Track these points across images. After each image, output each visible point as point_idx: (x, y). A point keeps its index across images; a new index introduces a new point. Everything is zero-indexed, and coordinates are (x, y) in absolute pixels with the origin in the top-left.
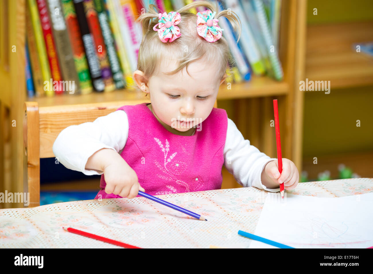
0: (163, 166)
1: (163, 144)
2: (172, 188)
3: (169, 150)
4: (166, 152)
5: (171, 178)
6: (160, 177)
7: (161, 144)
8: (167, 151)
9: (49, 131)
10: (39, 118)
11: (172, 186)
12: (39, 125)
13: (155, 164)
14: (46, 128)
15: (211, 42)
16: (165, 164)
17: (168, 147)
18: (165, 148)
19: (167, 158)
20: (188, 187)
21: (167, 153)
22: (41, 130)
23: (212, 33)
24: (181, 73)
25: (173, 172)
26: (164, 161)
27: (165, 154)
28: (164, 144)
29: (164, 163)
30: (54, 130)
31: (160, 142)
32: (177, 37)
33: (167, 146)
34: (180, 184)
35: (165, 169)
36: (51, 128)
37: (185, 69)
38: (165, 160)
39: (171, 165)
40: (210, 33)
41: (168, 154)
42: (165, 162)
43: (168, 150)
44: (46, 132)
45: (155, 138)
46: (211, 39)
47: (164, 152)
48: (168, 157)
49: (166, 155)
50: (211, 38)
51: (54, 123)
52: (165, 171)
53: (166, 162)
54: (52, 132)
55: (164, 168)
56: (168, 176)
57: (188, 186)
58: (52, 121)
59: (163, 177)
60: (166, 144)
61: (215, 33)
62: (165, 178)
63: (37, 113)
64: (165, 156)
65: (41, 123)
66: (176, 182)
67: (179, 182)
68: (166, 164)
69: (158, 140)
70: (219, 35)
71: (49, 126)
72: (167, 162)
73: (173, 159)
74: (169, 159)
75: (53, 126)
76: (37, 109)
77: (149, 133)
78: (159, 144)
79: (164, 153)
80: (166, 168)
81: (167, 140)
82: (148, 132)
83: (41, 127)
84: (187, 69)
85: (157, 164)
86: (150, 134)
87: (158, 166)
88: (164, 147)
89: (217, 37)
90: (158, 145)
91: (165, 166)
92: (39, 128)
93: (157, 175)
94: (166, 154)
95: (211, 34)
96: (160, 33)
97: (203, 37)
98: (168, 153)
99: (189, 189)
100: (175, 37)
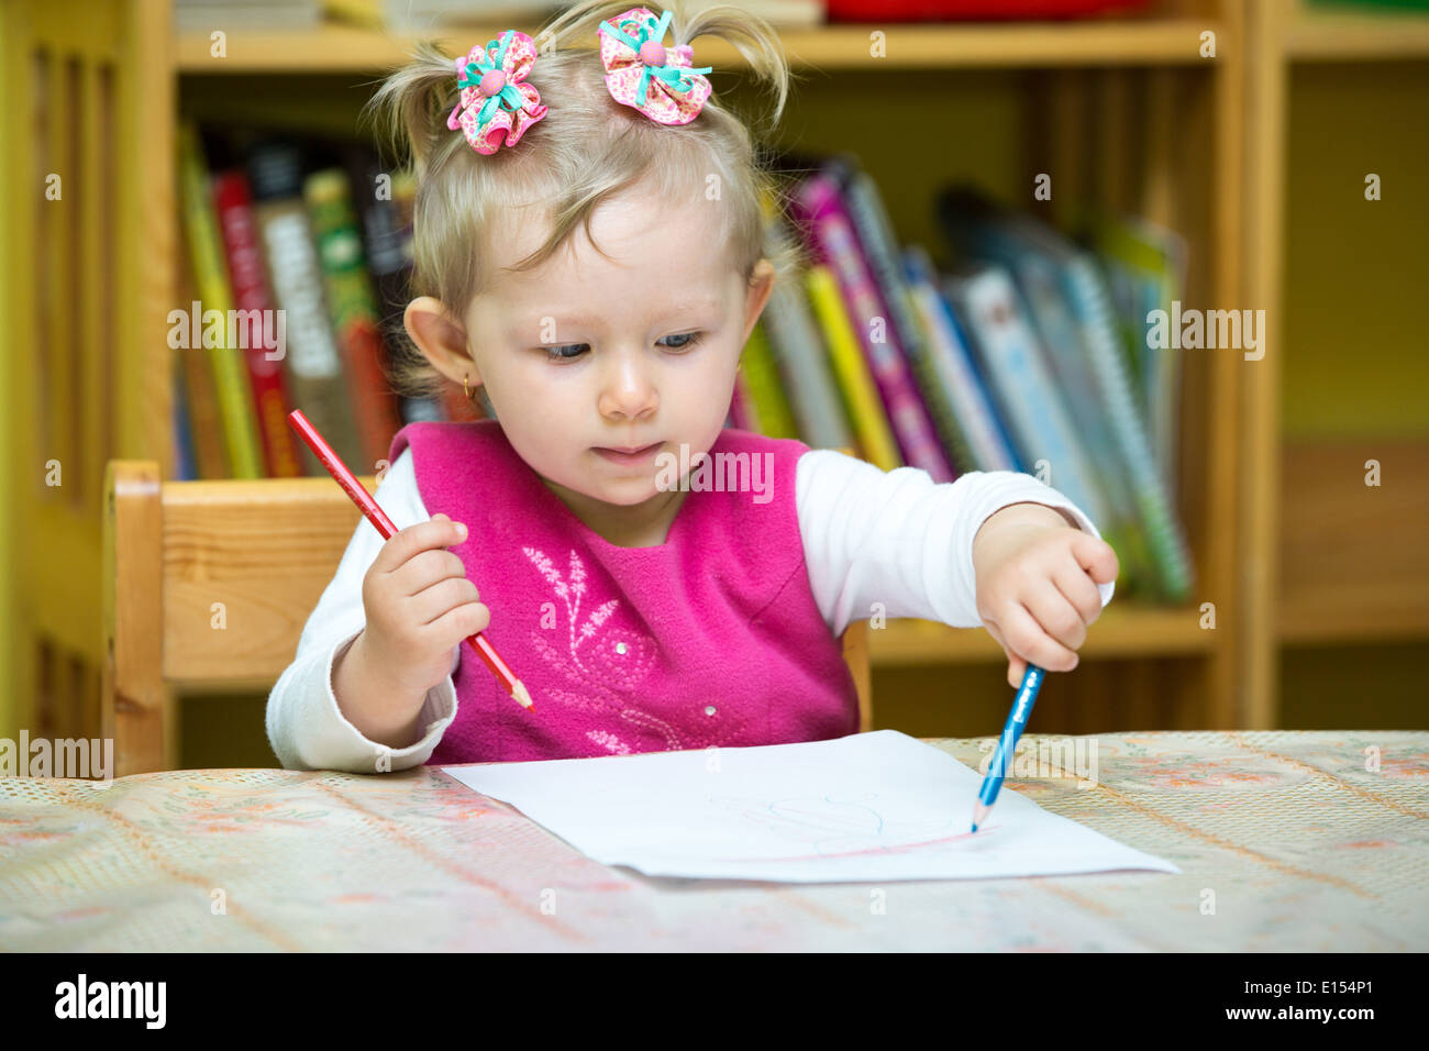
0: (567, 655)
1: (559, 569)
2: (611, 742)
3: (584, 590)
4: (573, 597)
5: (598, 699)
6: (556, 699)
7: (549, 570)
8: (579, 594)
9: (200, 572)
10: (163, 523)
11: (610, 734)
12: (164, 549)
13: (532, 650)
14: (188, 562)
15: (669, 122)
16: (572, 645)
17: (579, 579)
18: (569, 582)
19: (579, 623)
20: (674, 737)
21: (578, 602)
22: (170, 570)
23: (669, 91)
24: (570, 254)
25: (606, 677)
26: (569, 633)
27: (569, 605)
28: (565, 570)
29: (569, 642)
30: (220, 572)
31: (548, 562)
32: (533, 121)
33: (577, 575)
34: (639, 723)
35: (575, 665)
36: (209, 564)
37: (580, 232)
38: (572, 629)
39: (598, 647)
40: (661, 93)
41: (580, 607)
42: (572, 637)
43: (580, 588)
44: (189, 578)
45: (526, 550)
46: (668, 112)
47: (567, 598)
48: (583, 618)
49: (576, 610)
50: (670, 108)
51: (221, 544)
52: (576, 674)
53: (578, 635)
54: (212, 578)
55: (570, 662)
56: (590, 694)
57: (671, 731)
58: (211, 536)
59: (568, 699)
60: (571, 568)
61: (680, 89)
62: (576, 701)
63: (153, 503)
64: (570, 612)
65: (170, 540)
66: (623, 716)
67: (633, 716)
68: (577, 645)
69: (539, 554)
70: (699, 93)
71: (202, 556)
72: (581, 638)
73: (604, 625)
74: (588, 625)
75: (216, 557)
76: (153, 488)
77: (504, 529)
78: (543, 570)
79: (565, 602)
80: (576, 660)
81: (573, 553)
82: (498, 526)
83: (172, 555)
84: (587, 230)
85: (540, 649)
86: (508, 531)
87: (547, 657)
88: (566, 578)
89: (691, 102)
90: (538, 572)
91: (574, 653)
92: (164, 563)
93: (546, 690)
94: (573, 603)
95: (666, 97)
96: (469, 123)
97: (635, 106)
98: (583, 599)
99: (677, 742)
100: (526, 121)
